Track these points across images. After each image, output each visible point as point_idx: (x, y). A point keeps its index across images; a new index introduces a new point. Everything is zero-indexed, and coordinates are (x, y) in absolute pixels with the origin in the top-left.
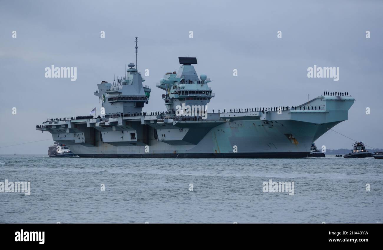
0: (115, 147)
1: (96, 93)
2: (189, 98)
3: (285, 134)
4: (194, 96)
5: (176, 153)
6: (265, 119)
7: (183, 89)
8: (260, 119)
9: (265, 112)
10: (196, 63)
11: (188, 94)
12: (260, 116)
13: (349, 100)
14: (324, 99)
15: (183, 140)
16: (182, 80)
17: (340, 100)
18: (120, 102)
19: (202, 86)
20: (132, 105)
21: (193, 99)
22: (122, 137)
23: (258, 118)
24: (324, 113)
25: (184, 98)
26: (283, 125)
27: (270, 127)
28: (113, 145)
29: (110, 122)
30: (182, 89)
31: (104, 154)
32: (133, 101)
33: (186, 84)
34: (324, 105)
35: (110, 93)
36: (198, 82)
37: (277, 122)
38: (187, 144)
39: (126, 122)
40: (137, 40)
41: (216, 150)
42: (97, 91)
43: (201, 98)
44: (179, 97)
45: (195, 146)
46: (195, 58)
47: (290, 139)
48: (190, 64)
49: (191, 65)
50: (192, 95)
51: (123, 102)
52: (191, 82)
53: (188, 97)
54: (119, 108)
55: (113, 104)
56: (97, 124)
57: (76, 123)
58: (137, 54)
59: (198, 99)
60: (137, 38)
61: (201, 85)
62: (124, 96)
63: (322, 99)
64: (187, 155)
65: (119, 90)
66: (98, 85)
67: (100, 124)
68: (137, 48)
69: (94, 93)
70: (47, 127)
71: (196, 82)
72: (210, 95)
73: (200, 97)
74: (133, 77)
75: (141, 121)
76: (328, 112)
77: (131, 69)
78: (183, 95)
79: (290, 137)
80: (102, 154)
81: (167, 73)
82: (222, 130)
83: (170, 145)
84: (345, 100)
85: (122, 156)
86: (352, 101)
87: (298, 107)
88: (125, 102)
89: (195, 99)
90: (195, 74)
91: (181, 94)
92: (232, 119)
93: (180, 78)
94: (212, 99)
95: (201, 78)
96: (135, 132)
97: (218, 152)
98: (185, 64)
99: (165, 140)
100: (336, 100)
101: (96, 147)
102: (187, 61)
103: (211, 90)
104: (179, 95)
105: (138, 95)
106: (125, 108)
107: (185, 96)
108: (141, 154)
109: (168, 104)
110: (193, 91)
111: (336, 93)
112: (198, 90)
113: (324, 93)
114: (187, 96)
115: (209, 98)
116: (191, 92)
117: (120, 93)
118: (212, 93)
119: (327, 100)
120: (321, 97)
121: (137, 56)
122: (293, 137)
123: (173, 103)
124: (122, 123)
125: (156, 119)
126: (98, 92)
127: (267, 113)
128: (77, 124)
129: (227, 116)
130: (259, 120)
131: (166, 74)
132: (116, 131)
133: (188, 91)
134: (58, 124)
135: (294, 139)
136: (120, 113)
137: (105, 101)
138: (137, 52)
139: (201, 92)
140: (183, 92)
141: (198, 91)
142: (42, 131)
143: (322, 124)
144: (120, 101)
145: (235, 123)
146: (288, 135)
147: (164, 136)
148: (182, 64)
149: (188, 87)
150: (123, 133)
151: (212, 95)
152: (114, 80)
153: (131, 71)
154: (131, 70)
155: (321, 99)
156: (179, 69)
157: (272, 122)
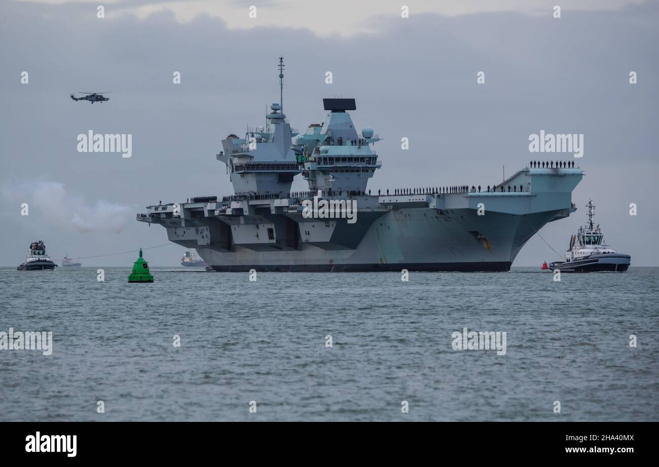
0: (257, 252)
1: (220, 156)
2: (336, 170)
3: (470, 232)
4: (344, 167)
5: (332, 264)
6: (435, 207)
7: (326, 154)
8: (429, 207)
9: (436, 195)
10: (354, 108)
11: (335, 163)
12: (428, 201)
13: (573, 175)
14: (529, 174)
15: (330, 240)
16: (327, 138)
17: (557, 175)
18: (251, 173)
19: (359, 148)
20: (274, 178)
21: (342, 171)
22: (257, 236)
23: (426, 205)
24: (528, 196)
25: (327, 169)
26: (462, 217)
27: (446, 220)
28: (253, 250)
29: (233, 209)
30: (324, 154)
31: (244, 266)
32: (274, 171)
33: (333, 145)
34: (529, 183)
35: (240, 157)
36: (352, 142)
37: (453, 212)
38: (342, 249)
39: (256, 209)
40: (281, 62)
41: (381, 259)
42: (222, 153)
43: (357, 170)
44: (318, 168)
45: (355, 251)
46: (353, 100)
47: (479, 240)
48: (343, 111)
49: (345, 112)
50: (340, 164)
51: (256, 173)
52: (340, 142)
53: (334, 167)
54: (250, 185)
55: (243, 176)
56: (217, 213)
57: (194, 210)
58: (282, 88)
59: (352, 171)
60: (281, 59)
61: (357, 147)
62: (257, 163)
63: (528, 174)
64: (345, 267)
65: (249, 152)
66: (222, 141)
67: (220, 212)
68: (281, 76)
69: (217, 155)
70: (152, 215)
71: (349, 142)
72: (375, 164)
73: (355, 167)
74: (274, 128)
75: (270, 208)
76: (536, 196)
77: (275, 113)
78: (325, 164)
79: (479, 237)
80: (240, 266)
81: (311, 125)
82: (385, 225)
83: (323, 249)
84: (565, 175)
85: (266, 269)
86: (578, 177)
87: (498, 186)
88: (260, 174)
89: (347, 171)
90: (351, 127)
91: (322, 163)
92: (397, 207)
93: (326, 134)
94: (377, 170)
95: (363, 134)
96: (273, 226)
97: (384, 262)
98: (334, 111)
99: (310, 241)
100: (549, 175)
101: (233, 253)
102: (339, 106)
103: (376, 155)
104: (319, 164)
105: (283, 160)
106: (259, 183)
107: (328, 166)
108: (290, 266)
109: (307, 178)
110: (342, 158)
111: (552, 163)
112: (352, 155)
113: (531, 163)
114: (332, 166)
115: (373, 170)
116: (338, 159)
117: (251, 157)
118: (378, 159)
119: (533, 175)
120: (526, 170)
121: (282, 91)
122: (482, 237)
123: (315, 177)
124: (248, 211)
125: (287, 205)
126: (224, 154)
127: (439, 196)
128: (195, 212)
129: (387, 200)
130: (428, 209)
131: (310, 127)
132: (245, 224)
133: (333, 158)
134: (167, 211)
135: (485, 239)
136: (252, 192)
137: (233, 172)
138: (282, 84)
139: (356, 159)
140: (325, 159)
141: (352, 158)
142: (148, 223)
143: (525, 215)
144: (249, 171)
145: (401, 212)
146: (475, 234)
147: (307, 235)
148: (331, 111)
149: (335, 151)
150: (258, 227)
151: (377, 164)
152: (247, 134)
153: (273, 118)
154: (275, 116)
155: (525, 172)
156: (325, 117)
157: (447, 211)
